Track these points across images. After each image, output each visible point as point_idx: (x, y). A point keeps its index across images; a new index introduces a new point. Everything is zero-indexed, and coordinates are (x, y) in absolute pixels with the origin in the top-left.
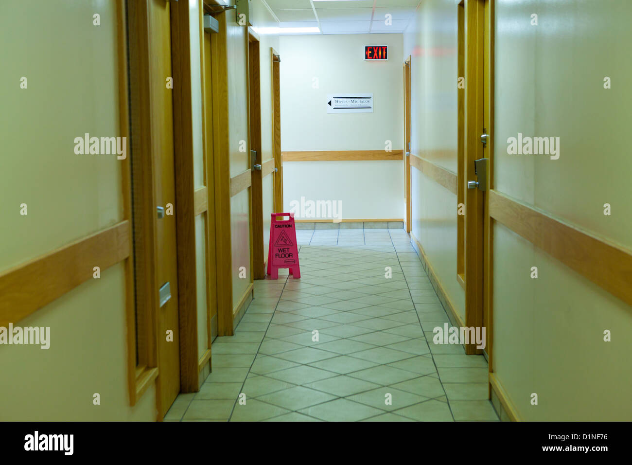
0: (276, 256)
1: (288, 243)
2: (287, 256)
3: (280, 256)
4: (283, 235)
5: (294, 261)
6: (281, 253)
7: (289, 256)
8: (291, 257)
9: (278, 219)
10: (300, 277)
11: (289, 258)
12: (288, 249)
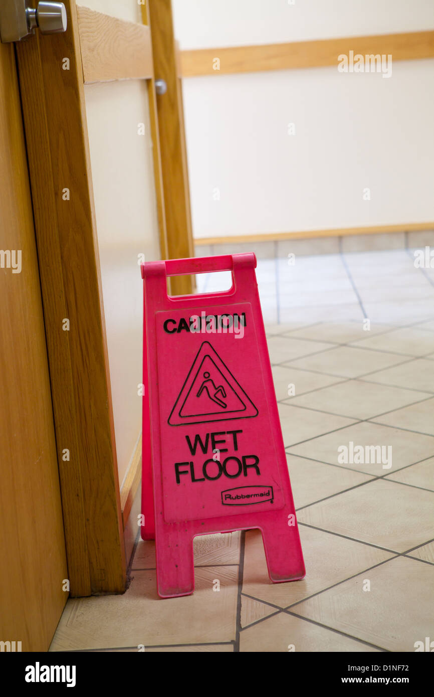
0: (178, 473)
1: (232, 402)
2: (232, 467)
3: (199, 474)
4: (208, 366)
5: (271, 492)
6: (199, 459)
7: (243, 467)
8: (251, 471)
9: (173, 289)
10: (303, 573)
11: (241, 480)
12: (235, 433)
